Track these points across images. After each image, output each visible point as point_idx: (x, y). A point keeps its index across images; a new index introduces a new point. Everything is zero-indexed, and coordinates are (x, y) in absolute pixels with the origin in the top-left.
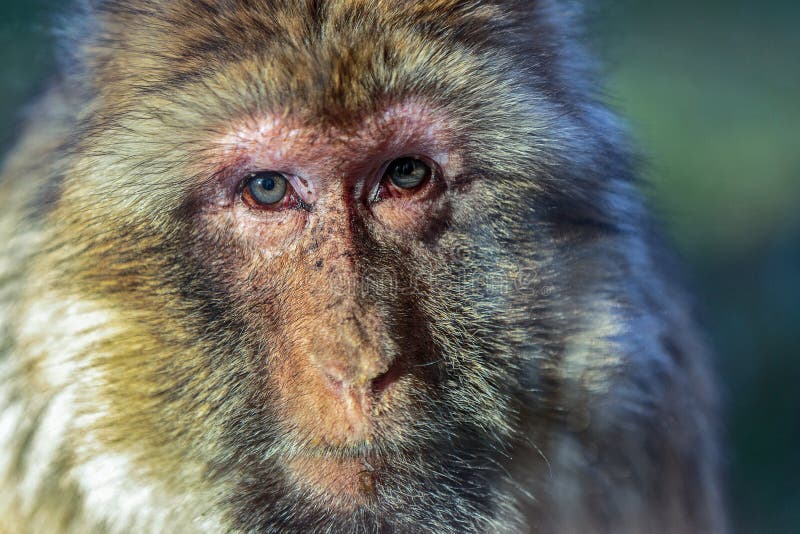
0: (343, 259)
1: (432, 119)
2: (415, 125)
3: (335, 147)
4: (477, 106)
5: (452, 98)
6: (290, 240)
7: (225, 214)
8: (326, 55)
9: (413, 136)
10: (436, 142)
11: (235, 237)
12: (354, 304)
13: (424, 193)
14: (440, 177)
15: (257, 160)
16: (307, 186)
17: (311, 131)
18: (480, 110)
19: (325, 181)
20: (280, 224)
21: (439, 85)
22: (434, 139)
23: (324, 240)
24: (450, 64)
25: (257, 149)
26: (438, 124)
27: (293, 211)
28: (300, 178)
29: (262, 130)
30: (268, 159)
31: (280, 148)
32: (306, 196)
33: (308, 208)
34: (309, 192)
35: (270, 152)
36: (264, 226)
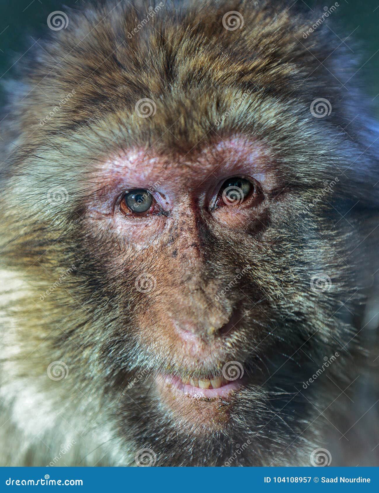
0: (191, 249)
1: (252, 149)
2: (240, 154)
3: (182, 170)
4: (284, 138)
5: (266, 133)
6: (154, 237)
7: (107, 220)
8: (174, 105)
9: (239, 161)
10: (256, 166)
11: (115, 236)
12: (200, 280)
13: (249, 202)
14: (260, 191)
15: (128, 181)
16: (165, 199)
17: (165, 158)
18: (286, 142)
19: (177, 194)
20: (146, 226)
21: (256, 125)
22: (254, 163)
23: (178, 236)
24: (263, 109)
25: (127, 172)
26: (256, 153)
27: (156, 217)
28: (160, 193)
29: (131, 159)
30: (135, 179)
31: (143, 172)
32: (165, 205)
33: (166, 214)
34: (167, 203)
35: (137, 175)
36: (135, 228)
